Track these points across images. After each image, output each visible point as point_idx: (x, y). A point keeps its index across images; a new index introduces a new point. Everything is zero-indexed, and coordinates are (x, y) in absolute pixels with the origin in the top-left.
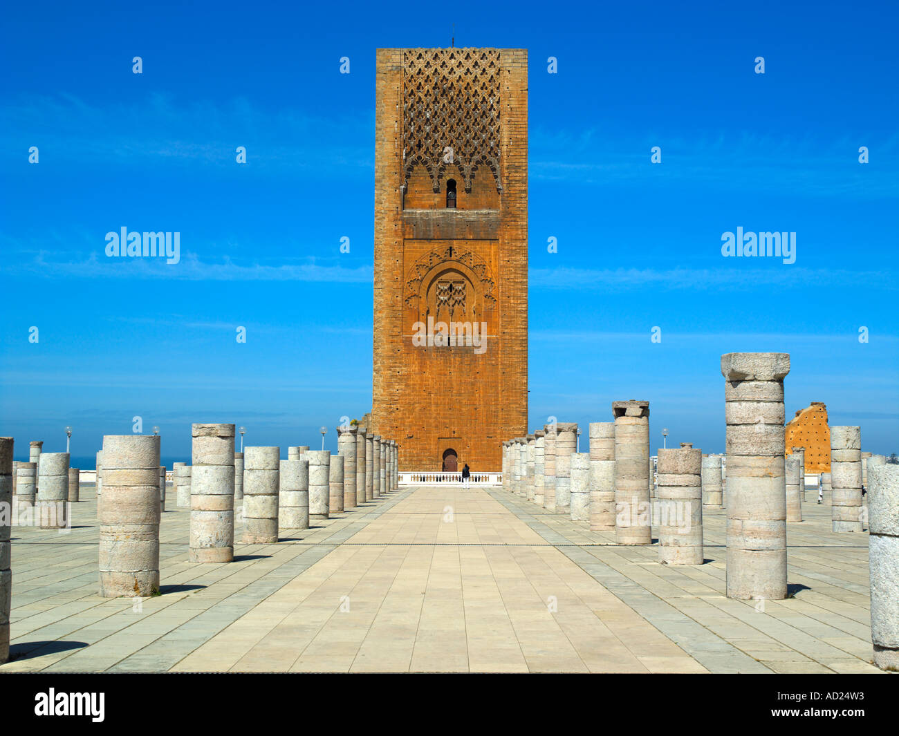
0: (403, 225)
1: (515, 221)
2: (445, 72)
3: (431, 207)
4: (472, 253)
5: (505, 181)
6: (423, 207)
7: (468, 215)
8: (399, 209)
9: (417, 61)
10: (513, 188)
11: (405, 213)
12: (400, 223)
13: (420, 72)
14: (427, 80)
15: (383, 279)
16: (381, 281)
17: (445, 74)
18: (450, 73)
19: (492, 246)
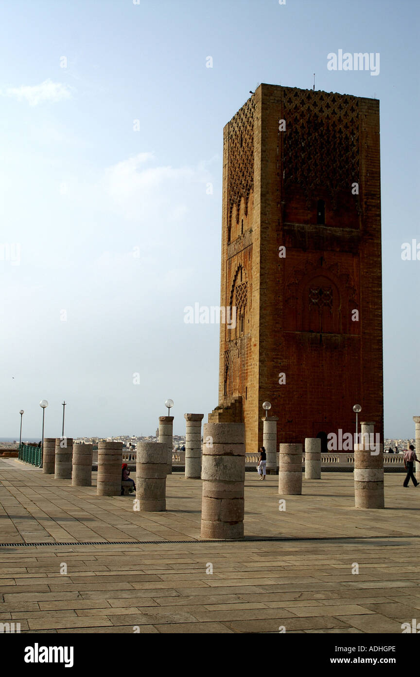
0: (283, 235)
1: (372, 239)
2: (316, 110)
3: (306, 222)
4: (339, 264)
5: (364, 206)
6: (299, 221)
7: (335, 231)
8: (280, 221)
9: (294, 98)
10: (370, 212)
11: (285, 225)
12: (281, 233)
13: (296, 108)
14: (302, 115)
15: (267, 280)
16: (266, 282)
17: (316, 112)
18: (320, 111)
19: (355, 259)
